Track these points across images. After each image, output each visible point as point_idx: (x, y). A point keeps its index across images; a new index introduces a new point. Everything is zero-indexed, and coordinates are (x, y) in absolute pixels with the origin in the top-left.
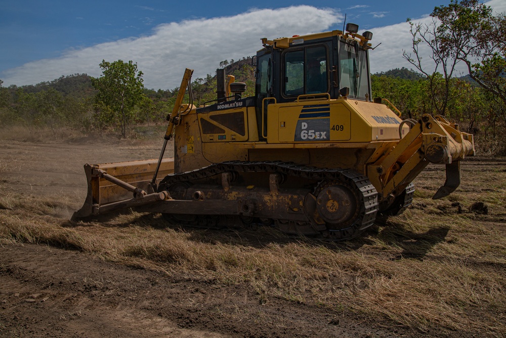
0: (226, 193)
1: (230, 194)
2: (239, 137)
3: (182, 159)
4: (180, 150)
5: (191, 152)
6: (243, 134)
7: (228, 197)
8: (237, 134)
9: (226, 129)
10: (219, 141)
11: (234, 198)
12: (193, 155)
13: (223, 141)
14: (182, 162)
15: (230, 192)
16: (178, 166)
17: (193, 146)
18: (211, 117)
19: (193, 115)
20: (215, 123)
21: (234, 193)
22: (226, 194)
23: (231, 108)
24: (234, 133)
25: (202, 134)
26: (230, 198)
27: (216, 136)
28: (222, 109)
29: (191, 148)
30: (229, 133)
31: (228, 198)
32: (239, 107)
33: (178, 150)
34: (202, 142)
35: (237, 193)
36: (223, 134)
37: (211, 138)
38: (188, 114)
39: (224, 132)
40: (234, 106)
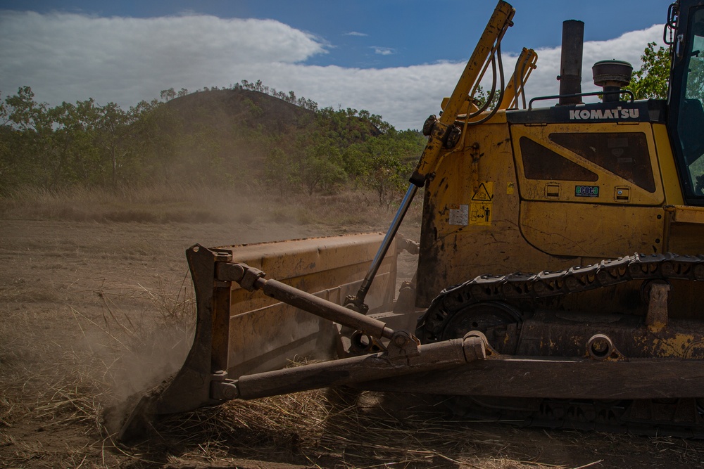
0: (655, 336)
1: (670, 341)
2: (637, 193)
3: (449, 240)
4: (444, 217)
5: (481, 222)
6: (652, 189)
7: (664, 347)
8: (634, 186)
9: (601, 172)
10: (578, 199)
11: (681, 351)
12: (486, 231)
13: (588, 200)
14: (449, 249)
15: (668, 334)
16: (435, 259)
17: (490, 206)
18: (554, 137)
19: (495, 127)
20: (567, 153)
21: (682, 339)
22: (656, 341)
23: (608, 120)
24: (625, 182)
25: (523, 180)
26: (669, 351)
27: (567, 188)
28: (582, 121)
29: (482, 212)
30: (610, 183)
31: (663, 351)
32: (630, 119)
33: (438, 216)
34: (521, 199)
35: (692, 338)
36: (592, 184)
37: (553, 190)
38: (481, 123)
39: (594, 177)
40: (617, 116)
